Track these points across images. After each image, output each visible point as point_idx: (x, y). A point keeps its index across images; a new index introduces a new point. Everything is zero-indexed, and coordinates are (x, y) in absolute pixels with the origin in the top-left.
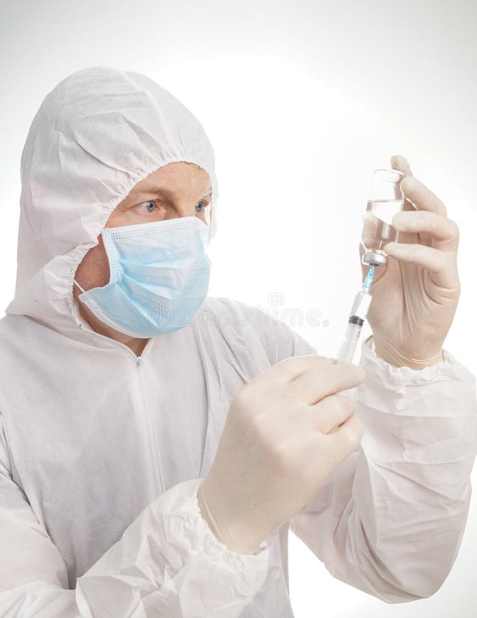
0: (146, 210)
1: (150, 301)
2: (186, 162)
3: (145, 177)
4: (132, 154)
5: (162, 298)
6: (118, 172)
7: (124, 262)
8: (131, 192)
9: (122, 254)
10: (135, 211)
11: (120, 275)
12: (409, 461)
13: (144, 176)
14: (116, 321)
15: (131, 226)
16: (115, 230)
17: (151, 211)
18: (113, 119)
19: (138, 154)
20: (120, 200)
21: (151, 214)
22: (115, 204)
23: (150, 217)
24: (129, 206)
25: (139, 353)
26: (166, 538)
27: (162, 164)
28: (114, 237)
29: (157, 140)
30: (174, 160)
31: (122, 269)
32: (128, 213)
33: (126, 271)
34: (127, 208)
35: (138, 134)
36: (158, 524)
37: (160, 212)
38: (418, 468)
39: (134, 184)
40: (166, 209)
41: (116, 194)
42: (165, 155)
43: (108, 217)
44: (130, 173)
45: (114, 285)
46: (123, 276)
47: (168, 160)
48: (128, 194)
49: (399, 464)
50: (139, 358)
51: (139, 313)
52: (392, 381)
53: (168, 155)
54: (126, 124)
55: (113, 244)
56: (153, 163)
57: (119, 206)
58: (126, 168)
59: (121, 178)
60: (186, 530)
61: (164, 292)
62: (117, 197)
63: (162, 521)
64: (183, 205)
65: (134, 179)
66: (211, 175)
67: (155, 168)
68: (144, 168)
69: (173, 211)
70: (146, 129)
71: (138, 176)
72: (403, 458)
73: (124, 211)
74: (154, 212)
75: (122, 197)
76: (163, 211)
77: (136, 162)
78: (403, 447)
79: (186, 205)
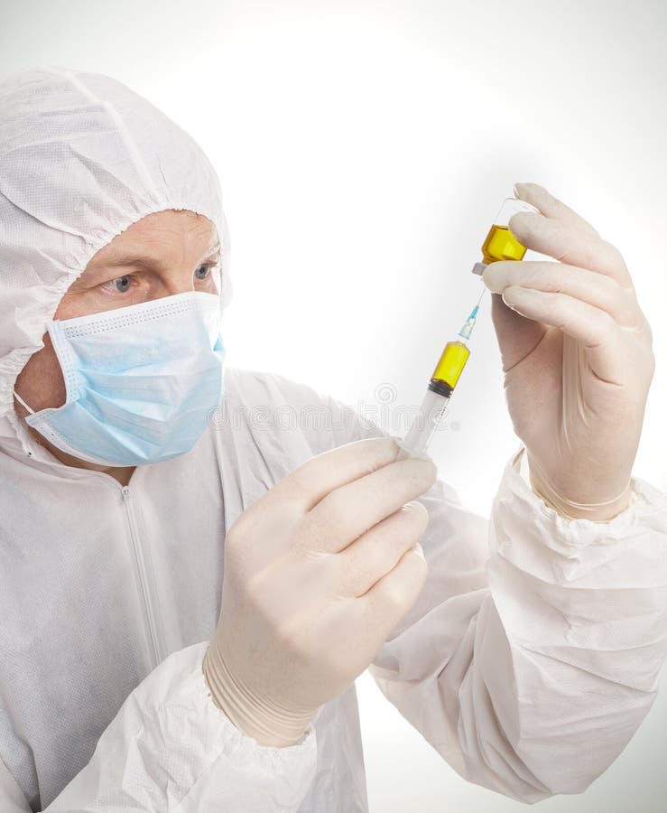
0: (116, 289)
1: (131, 424)
2: (173, 210)
3: (110, 241)
4: (86, 207)
5: (149, 420)
6: (66, 235)
7: (86, 370)
8: (90, 265)
9: (83, 358)
10: (101, 293)
11: (82, 391)
12: (576, 644)
13: (108, 239)
14: (85, 451)
15: (94, 316)
16: (69, 323)
17: (123, 291)
18: (55, 153)
19: (97, 207)
20: (72, 280)
21: (125, 294)
22: (64, 286)
23: (123, 298)
24: (89, 286)
25: (125, 482)
26: (163, 741)
27: (135, 218)
28: (69, 333)
29: (124, 181)
30: (155, 209)
31: (84, 380)
32: (90, 295)
33: (91, 383)
34: (86, 288)
35: (94, 173)
36: (150, 721)
37: (140, 288)
38: (591, 655)
39: (92, 253)
40: (150, 282)
41: (65, 270)
42: (138, 204)
43: (57, 305)
44: (85, 236)
45: (73, 405)
46: (87, 391)
47: (145, 211)
48: (83, 269)
49: (562, 650)
50: (126, 488)
51: (116, 441)
52: (561, 540)
53: (143, 202)
54: (76, 160)
55: (69, 345)
56: (120, 217)
57: (73, 288)
58: (79, 228)
59: (72, 246)
60: (192, 724)
61: (151, 411)
62: (67, 274)
63: (155, 715)
64: (174, 277)
65: (92, 245)
66: (216, 222)
67: (124, 226)
68: (106, 225)
69: (160, 284)
70: (105, 166)
71: (97, 240)
72: (567, 640)
73: (82, 293)
74: (131, 289)
75: (75, 274)
76: (145, 285)
77: (94, 219)
78: (568, 623)
79: (180, 275)
